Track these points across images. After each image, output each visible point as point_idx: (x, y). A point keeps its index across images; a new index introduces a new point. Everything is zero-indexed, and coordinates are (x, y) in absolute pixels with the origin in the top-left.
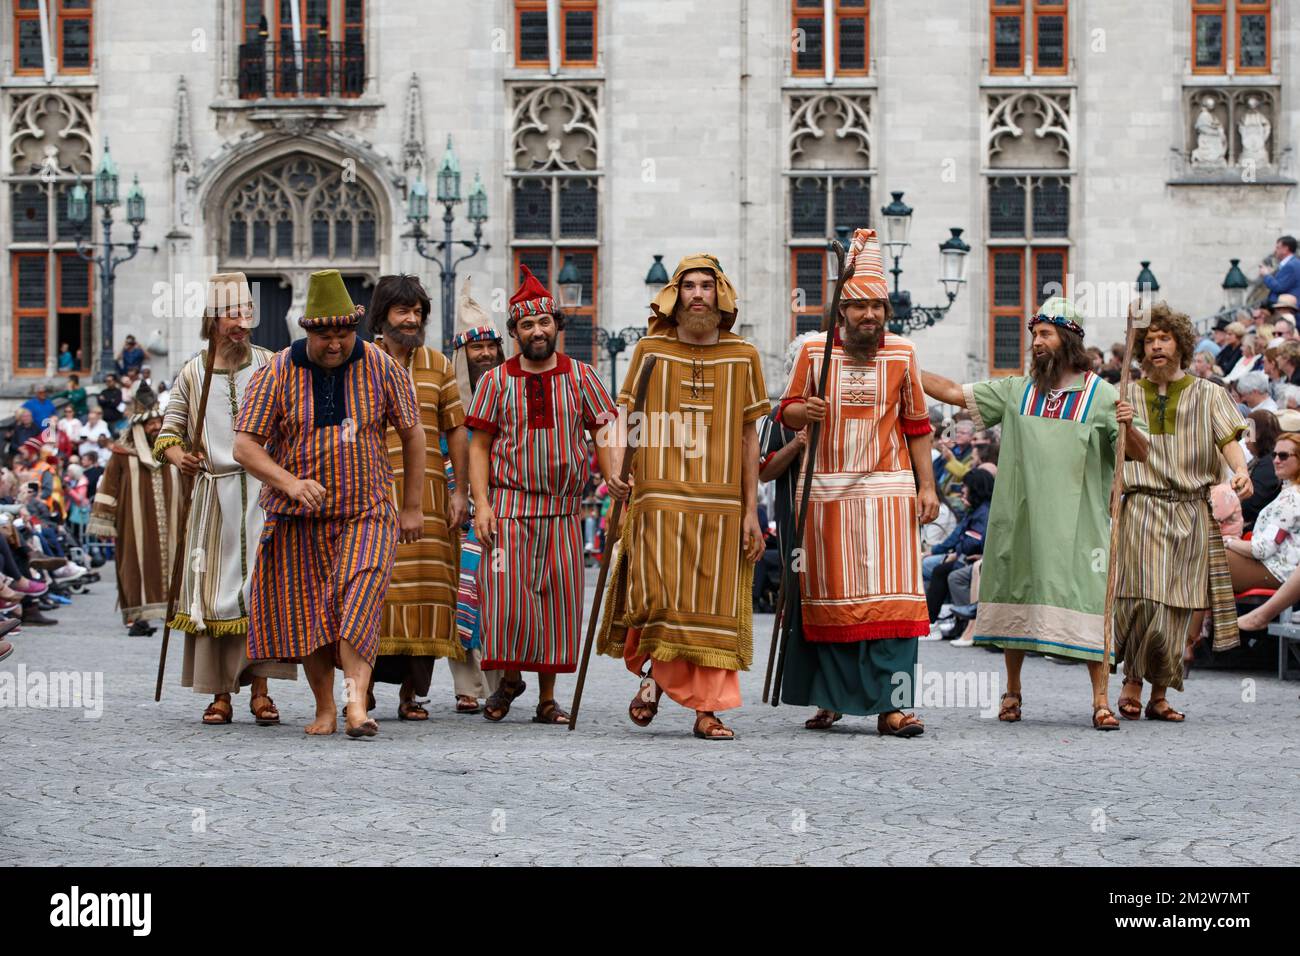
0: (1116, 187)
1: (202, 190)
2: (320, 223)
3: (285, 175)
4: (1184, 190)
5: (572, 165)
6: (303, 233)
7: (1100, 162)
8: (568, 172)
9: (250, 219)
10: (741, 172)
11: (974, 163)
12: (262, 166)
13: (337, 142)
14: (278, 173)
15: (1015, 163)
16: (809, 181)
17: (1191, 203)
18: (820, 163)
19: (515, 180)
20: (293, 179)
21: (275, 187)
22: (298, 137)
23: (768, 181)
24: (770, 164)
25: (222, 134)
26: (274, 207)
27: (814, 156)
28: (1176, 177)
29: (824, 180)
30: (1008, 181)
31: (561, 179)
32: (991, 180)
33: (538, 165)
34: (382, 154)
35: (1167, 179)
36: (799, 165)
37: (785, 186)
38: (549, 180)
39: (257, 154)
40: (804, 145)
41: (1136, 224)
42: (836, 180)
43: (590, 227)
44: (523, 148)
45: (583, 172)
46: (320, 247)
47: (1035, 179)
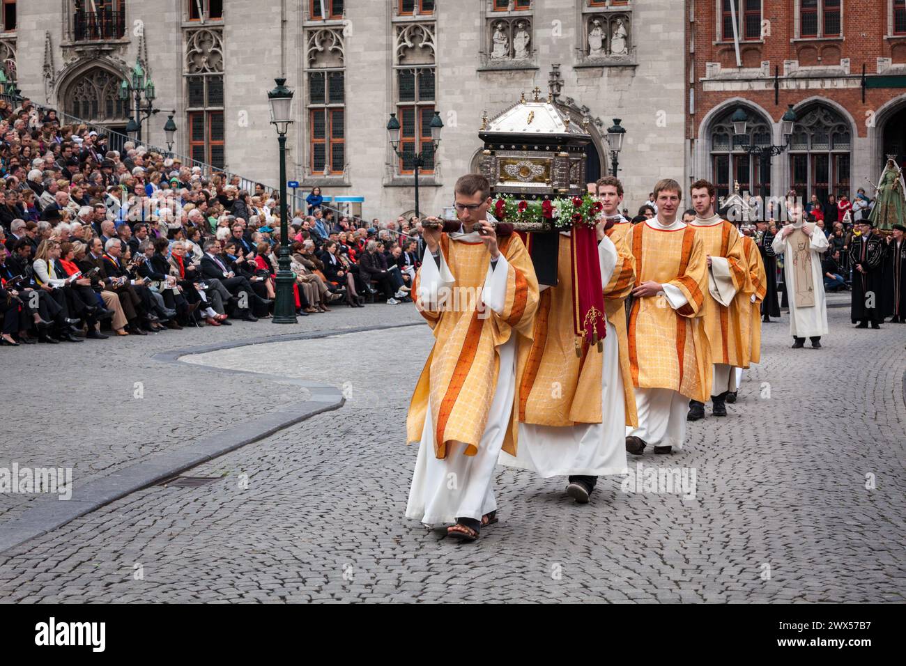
0: (453, 73)
1: (56, 86)
2: (109, 101)
3: (95, 78)
4: (485, 73)
5: (212, 69)
6: (102, 107)
7: (446, 60)
8: (210, 73)
9: (81, 100)
10: (282, 70)
11: (389, 63)
12: (84, 74)
13: (110, 61)
14: (92, 78)
15: (412, 62)
16: (317, 74)
17: (488, 80)
18: (324, 65)
19: (188, 78)
20: (98, 79)
21: (91, 84)
22: (95, 59)
23: (295, 75)
24: (296, 66)
25: (65, 59)
26: (91, 94)
27: (321, 61)
28: (480, 67)
29: (323, 73)
30: (406, 71)
31: (208, 76)
32: (399, 71)
33: (198, 70)
34: (129, 66)
35: (477, 68)
36: (314, 66)
37: (306, 77)
38: (202, 77)
39: (79, 68)
40: (314, 56)
41: (463, 92)
42: (329, 73)
43: (220, 101)
44: (192, 61)
45: (217, 73)
46: (109, 115)
47: (419, 70)
